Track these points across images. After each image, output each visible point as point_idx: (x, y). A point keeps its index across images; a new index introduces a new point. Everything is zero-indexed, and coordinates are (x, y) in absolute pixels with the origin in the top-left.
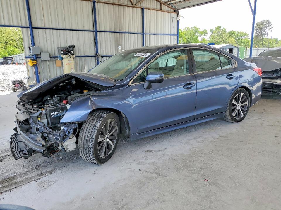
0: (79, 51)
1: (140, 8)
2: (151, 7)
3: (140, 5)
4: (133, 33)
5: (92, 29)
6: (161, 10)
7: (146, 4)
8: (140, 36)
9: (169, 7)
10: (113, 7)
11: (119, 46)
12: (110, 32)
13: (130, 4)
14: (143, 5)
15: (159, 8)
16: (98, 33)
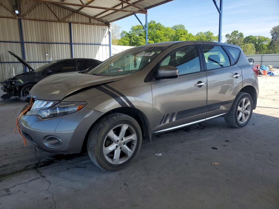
0: (7, 58)
1: (67, 22)
2: (80, 21)
3: (67, 20)
4: (61, 44)
5: (19, 41)
6: (90, 23)
7: (74, 19)
8: (69, 46)
9: (99, 21)
10: (40, 23)
11: (47, 55)
12: (37, 43)
13: (56, 19)
14: (71, 20)
15: (88, 21)
16: (25, 44)
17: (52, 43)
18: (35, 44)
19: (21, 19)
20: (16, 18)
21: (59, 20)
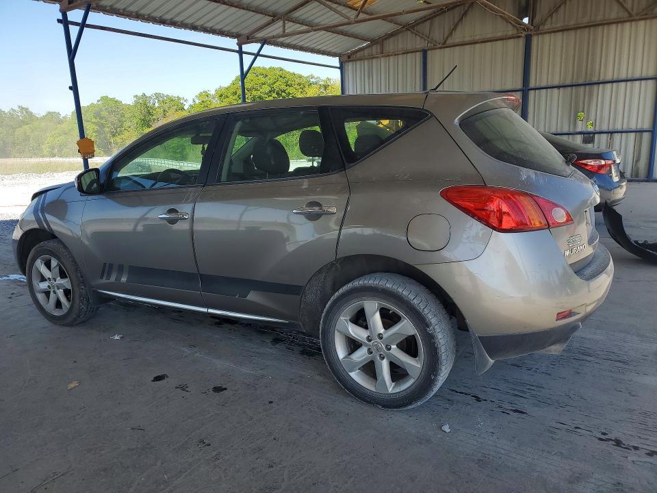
17: (599, 83)
18: (556, 90)
19: (531, 35)
20: (519, 37)
21: (630, 15)
